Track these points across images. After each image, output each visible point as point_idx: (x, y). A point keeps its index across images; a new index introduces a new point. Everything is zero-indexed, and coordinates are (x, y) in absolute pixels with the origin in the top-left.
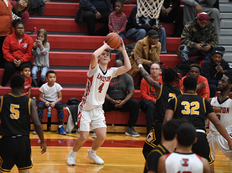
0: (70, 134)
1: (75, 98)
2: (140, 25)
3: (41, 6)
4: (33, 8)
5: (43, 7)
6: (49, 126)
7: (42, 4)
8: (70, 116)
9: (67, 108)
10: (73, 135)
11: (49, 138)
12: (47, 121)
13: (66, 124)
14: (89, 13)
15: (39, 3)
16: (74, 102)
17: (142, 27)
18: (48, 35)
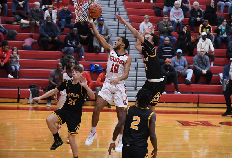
0: (31, 105)
1: (34, 85)
2: (70, 45)
3: (14, 35)
4: (10, 36)
5: (15, 36)
6: (18, 100)
7: (15, 34)
8: (31, 94)
9: (29, 90)
10: (33, 105)
11: (18, 106)
12: (17, 97)
13: (28, 99)
14: (45, 38)
15: (13, 33)
16: (33, 86)
17: (71, 46)
18: (18, 50)
